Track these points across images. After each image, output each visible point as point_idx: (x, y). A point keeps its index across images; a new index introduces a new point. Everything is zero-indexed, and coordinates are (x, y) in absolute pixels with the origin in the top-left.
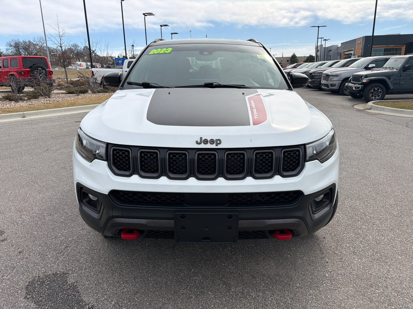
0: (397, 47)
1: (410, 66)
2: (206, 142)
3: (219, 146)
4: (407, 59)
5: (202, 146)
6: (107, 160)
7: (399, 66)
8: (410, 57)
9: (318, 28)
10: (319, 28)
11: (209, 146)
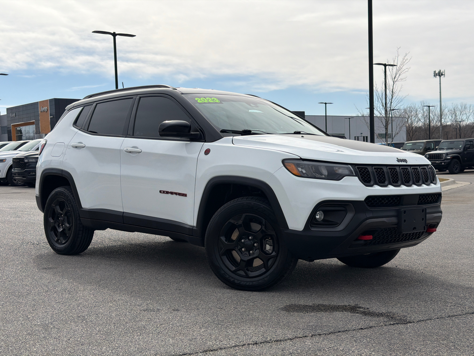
2: (401, 161)
6: (357, 176)
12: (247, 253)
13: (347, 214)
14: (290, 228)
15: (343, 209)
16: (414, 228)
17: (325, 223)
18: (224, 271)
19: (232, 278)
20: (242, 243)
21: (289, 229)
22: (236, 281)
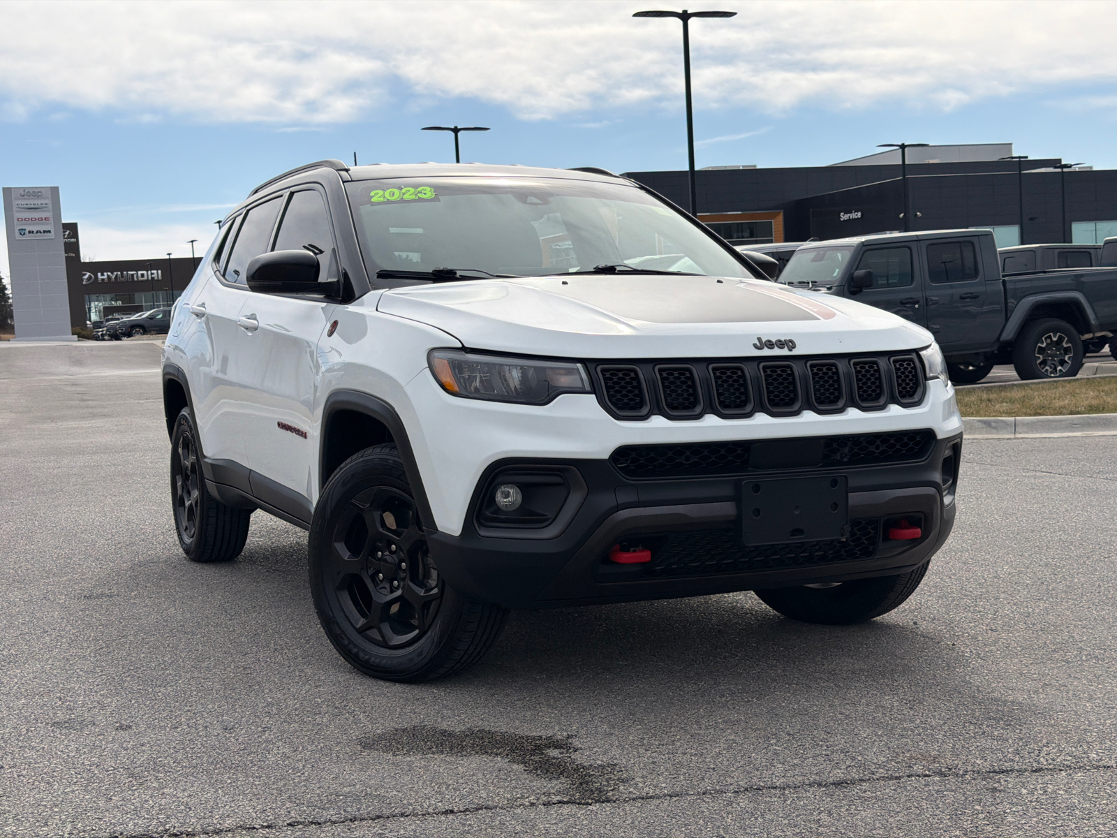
0: (752, 217)
1: (869, 274)
2: (770, 345)
3: (795, 352)
4: (855, 251)
5: (766, 352)
6: (593, 391)
7: (835, 274)
8: (863, 244)
9: (452, 134)
10: (460, 134)
11: (777, 352)
12: (388, 586)
13: (569, 493)
14: (439, 529)
15: (558, 480)
16: (797, 532)
17: (526, 516)
18: (340, 627)
19: (356, 646)
20: (379, 560)
21: (437, 530)
22: (361, 655)
